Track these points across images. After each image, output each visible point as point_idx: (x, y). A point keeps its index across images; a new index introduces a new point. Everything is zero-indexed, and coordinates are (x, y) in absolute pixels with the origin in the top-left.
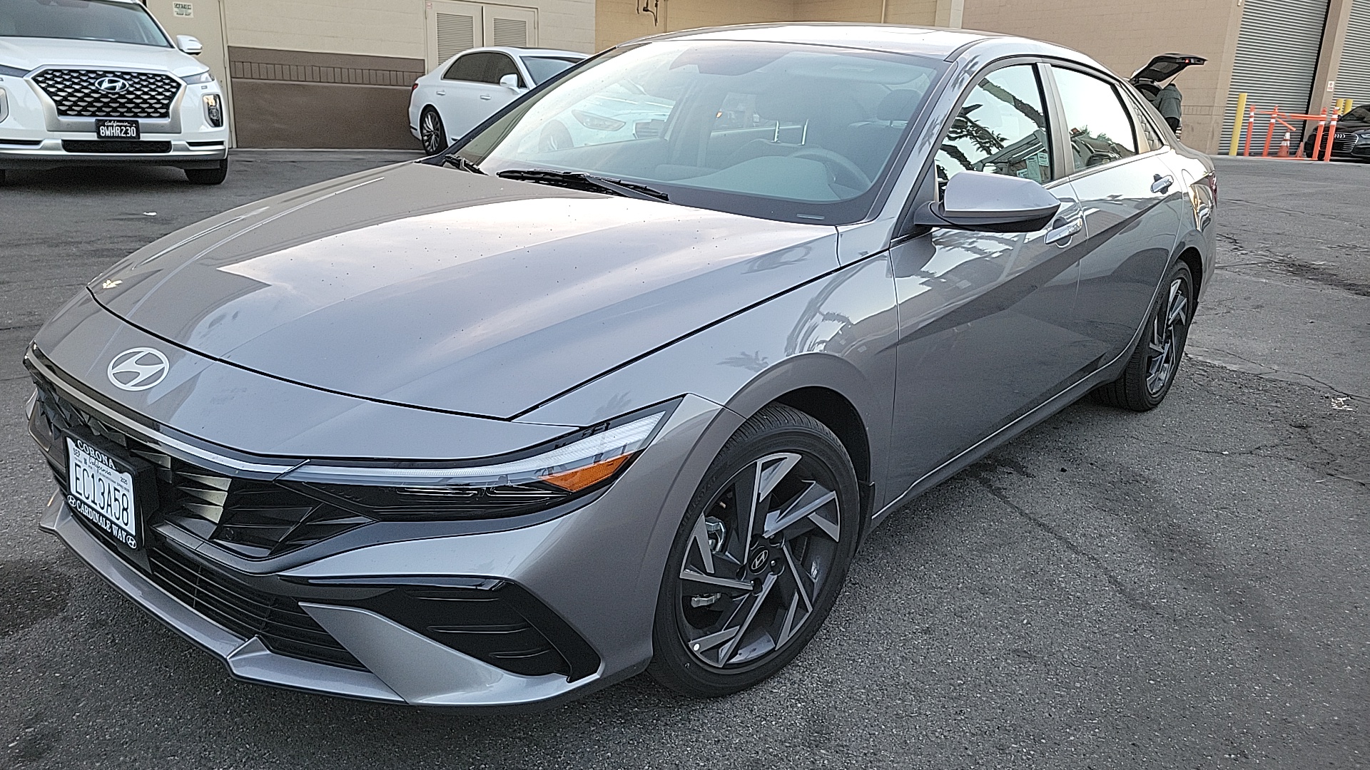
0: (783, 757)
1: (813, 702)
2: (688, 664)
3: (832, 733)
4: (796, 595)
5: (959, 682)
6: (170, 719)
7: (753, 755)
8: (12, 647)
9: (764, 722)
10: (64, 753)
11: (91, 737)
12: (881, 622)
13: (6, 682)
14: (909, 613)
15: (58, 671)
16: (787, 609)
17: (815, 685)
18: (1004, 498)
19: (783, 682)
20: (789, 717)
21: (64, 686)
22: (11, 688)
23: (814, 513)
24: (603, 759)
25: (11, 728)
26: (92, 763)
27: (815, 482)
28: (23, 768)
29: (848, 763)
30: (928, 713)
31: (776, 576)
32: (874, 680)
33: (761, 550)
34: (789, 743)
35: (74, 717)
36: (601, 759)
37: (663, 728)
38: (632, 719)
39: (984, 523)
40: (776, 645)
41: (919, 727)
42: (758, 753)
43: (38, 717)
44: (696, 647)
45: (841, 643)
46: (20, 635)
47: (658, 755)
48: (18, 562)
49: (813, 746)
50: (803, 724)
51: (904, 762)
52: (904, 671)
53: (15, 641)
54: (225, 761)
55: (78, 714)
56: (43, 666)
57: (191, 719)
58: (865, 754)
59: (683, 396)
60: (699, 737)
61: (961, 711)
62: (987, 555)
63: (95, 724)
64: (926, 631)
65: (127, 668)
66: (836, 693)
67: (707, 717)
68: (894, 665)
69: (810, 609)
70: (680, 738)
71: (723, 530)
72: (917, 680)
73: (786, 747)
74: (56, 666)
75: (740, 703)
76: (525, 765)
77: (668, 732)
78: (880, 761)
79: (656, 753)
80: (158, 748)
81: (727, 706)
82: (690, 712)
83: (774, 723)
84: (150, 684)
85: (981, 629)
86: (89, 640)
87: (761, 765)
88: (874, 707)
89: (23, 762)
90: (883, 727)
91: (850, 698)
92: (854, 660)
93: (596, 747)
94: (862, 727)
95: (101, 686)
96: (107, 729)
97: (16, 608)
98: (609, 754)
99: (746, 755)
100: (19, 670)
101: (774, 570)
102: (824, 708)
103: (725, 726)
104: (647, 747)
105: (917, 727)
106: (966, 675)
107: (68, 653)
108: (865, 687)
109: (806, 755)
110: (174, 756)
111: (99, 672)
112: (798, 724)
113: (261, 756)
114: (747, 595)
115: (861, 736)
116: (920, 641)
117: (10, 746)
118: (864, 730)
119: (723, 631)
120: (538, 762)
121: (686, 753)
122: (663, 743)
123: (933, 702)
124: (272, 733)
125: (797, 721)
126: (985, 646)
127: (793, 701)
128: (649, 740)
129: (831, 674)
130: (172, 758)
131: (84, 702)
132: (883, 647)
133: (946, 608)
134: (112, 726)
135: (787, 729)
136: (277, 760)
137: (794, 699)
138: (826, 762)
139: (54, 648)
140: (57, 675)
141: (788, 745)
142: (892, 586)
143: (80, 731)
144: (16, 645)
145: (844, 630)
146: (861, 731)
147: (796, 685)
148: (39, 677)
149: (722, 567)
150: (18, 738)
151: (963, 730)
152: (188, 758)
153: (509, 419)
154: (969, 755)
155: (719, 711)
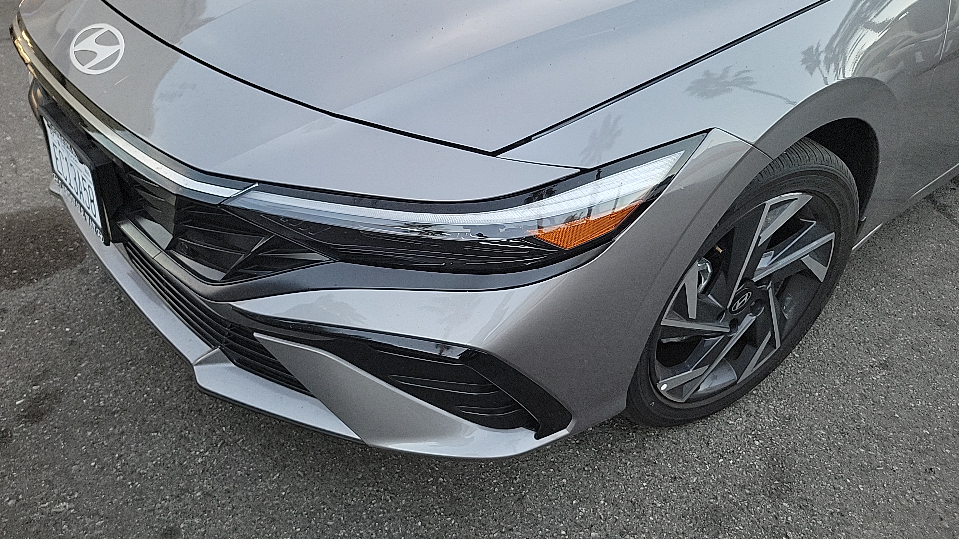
0: (744, 506)
1: (771, 440)
2: (653, 403)
3: (794, 481)
4: (769, 334)
5: (924, 431)
6: (158, 389)
7: (712, 500)
8: (34, 295)
9: (721, 460)
10: (62, 417)
11: (87, 403)
12: (835, 350)
13: (23, 333)
14: (864, 342)
15: (69, 325)
16: (757, 347)
17: (772, 420)
18: (950, 216)
19: (738, 412)
20: (746, 457)
21: (72, 342)
22: (27, 341)
23: (808, 255)
24: (559, 486)
25: (22, 383)
26: (85, 432)
27: (815, 222)
28: (25, 429)
29: (813, 523)
30: (895, 468)
31: (755, 317)
32: (833, 420)
33: (746, 292)
34: (749, 489)
35: (76, 378)
36: (556, 485)
37: (618, 455)
38: (586, 439)
39: (932, 243)
40: (738, 379)
41: (887, 484)
42: (716, 498)
43: (46, 374)
44: (664, 387)
45: (796, 371)
46: (42, 283)
47: (613, 488)
48: (51, 209)
49: (775, 495)
50: (762, 467)
51: (874, 529)
52: (864, 412)
53: (38, 290)
54: (202, 444)
55: (79, 375)
56: (59, 319)
57: (177, 391)
58: (831, 513)
59: (708, 131)
60: (654, 470)
61: (931, 469)
62: (939, 280)
63: (93, 387)
64: (884, 365)
65: (127, 328)
66: (795, 433)
67: (662, 446)
68: (853, 404)
69: (778, 345)
70: (637, 469)
71: (710, 271)
72: (879, 424)
73: (746, 493)
74: (69, 320)
75: (696, 433)
76: (481, 483)
77: (623, 460)
78: (848, 524)
79: (612, 485)
80: (144, 420)
81: (683, 435)
82: (644, 439)
83: (731, 462)
84: (146, 348)
85: (941, 368)
86: (99, 294)
87: (721, 514)
88: (836, 453)
89: (26, 422)
90: (848, 480)
91: (810, 440)
92: (810, 393)
93: (552, 470)
94: (826, 479)
95: (103, 346)
96: (103, 394)
97: (43, 256)
98: (564, 480)
99: (705, 499)
100: (37, 322)
101: (754, 311)
102: (783, 449)
103: (681, 460)
104: (602, 476)
105: (885, 485)
106: (931, 424)
107: (80, 306)
108: (824, 428)
109: (768, 507)
110: (157, 432)
111: (103, 331)
112: (757, 466)
113: (235, 442)
114: (722, 337)
115: (825, 489)
116: (878, 377)
117: (17, 403)
118: (827, 483)
119: (691, 371)
120: (495, 481)
121: (642, 488)
122: (619, 473)
123: (899, 454)
124: (247, 415)
125: (755, 463)
126: (948, 391)
127: (750, 436)
128: (605, 468)
129: (788, 408)
130: (156, 434)
131: (87, 362)
132: (839, 380)
133: (902, 339)
134: (108, 392)
135: (746, 471)
136: (249, 448)
137: (750, 434)
138: (789, 518)
139: (69, 300)
140: (68, 330)
141: (748, 492)
142: (843, 307)
143: (79, 394)
144: (38, 294)
145: (798, 356)
146: (825, 484)
147: (752, 418)
148: (52, 331)
149: (706, 312)
150: (25, 395)
151: (936, 495)
152: (170, 435)
153: (495, 154)
154: (945, 528)
155: (674, 440)
